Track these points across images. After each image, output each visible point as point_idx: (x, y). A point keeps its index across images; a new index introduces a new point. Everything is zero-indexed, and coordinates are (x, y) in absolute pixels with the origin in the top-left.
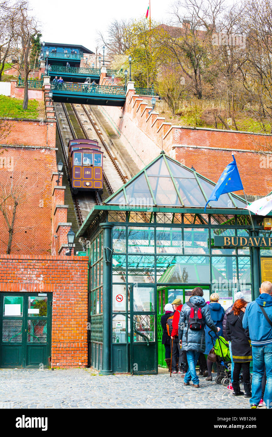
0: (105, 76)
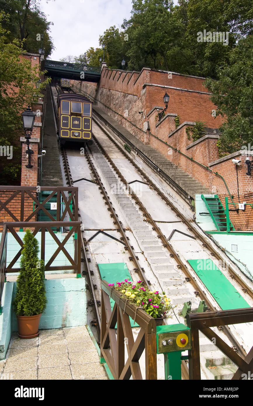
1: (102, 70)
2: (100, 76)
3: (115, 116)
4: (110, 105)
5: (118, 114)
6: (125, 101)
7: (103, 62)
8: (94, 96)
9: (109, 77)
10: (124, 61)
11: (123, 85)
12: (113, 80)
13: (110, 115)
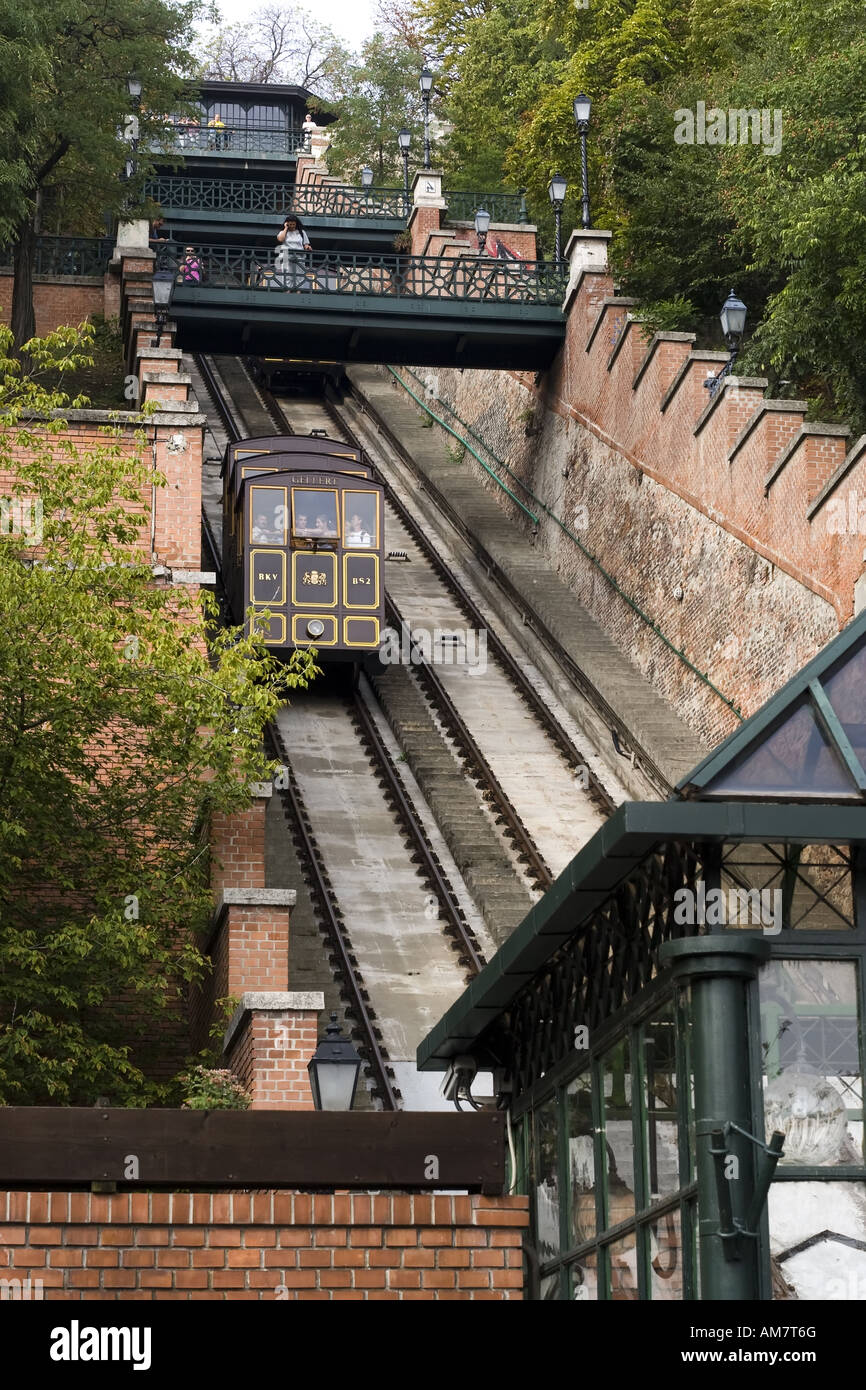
0: (436, 222)
1: (575, 293)
2: (562, 325)
3: (683, 694)
4: (641, 588)
5: (703, 679)
6: (756, 603)
7: (576, 233)
8: (511, 462)
9: (631, 376)
10: (741, 305)
11: (739, 483)
12: (664, 410)
13: (645, 667)
